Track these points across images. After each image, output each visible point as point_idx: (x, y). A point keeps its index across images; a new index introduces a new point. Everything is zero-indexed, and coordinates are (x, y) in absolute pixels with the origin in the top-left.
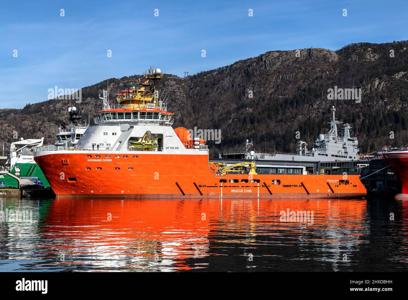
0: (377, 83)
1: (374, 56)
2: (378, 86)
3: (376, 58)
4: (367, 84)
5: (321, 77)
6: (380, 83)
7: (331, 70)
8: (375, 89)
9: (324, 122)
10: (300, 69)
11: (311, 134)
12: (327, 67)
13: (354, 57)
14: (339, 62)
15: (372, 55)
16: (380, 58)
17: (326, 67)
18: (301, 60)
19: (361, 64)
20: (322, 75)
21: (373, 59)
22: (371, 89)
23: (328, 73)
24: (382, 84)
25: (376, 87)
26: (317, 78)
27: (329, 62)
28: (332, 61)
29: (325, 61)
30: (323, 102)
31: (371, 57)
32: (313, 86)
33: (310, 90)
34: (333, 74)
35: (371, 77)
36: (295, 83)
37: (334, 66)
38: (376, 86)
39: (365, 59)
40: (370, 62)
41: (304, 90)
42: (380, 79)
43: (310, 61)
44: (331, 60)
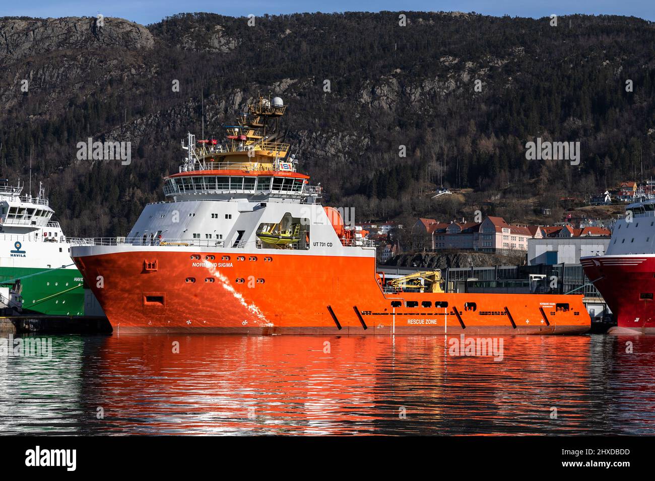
0: (238, 99)
1: (228, 43)
2: (240, 105)
3: (232, 46)
4: (219, 100)
5: (121, 80)
6: (244, 100)
7: (140, 67)
8: (236, 112)
9: (131, 176)
10: (74, 59)
11: (105, 199)
12: (132, 60)
13: (188, 42)
14: (157, 51)
15: (223, 41)
16: (239, 48)
17: (129, 59)
18: (77, 42)
19: (203, 57)
20: (122, 75)
21: (225, 49)
22: (226, 111)
23: (133, 71)
24: (249, 101)
25: (237, 107)
26: (111, 82)
27: (135, 49)
28: (143, 48)
29: (126, 46)
30: (126, 132)
31: (221, 44)
32: (103, 99)
33: (96, 106)
34: (145, 76)
35: (226, 87)
36: (63, 89)
37: (147, 57)
38: (237, 104)
39: (210, 47)
40: (221, 54)
41: (85, 106)
42: (245, 90)
43: (96, 44)
44: (139, 46)
